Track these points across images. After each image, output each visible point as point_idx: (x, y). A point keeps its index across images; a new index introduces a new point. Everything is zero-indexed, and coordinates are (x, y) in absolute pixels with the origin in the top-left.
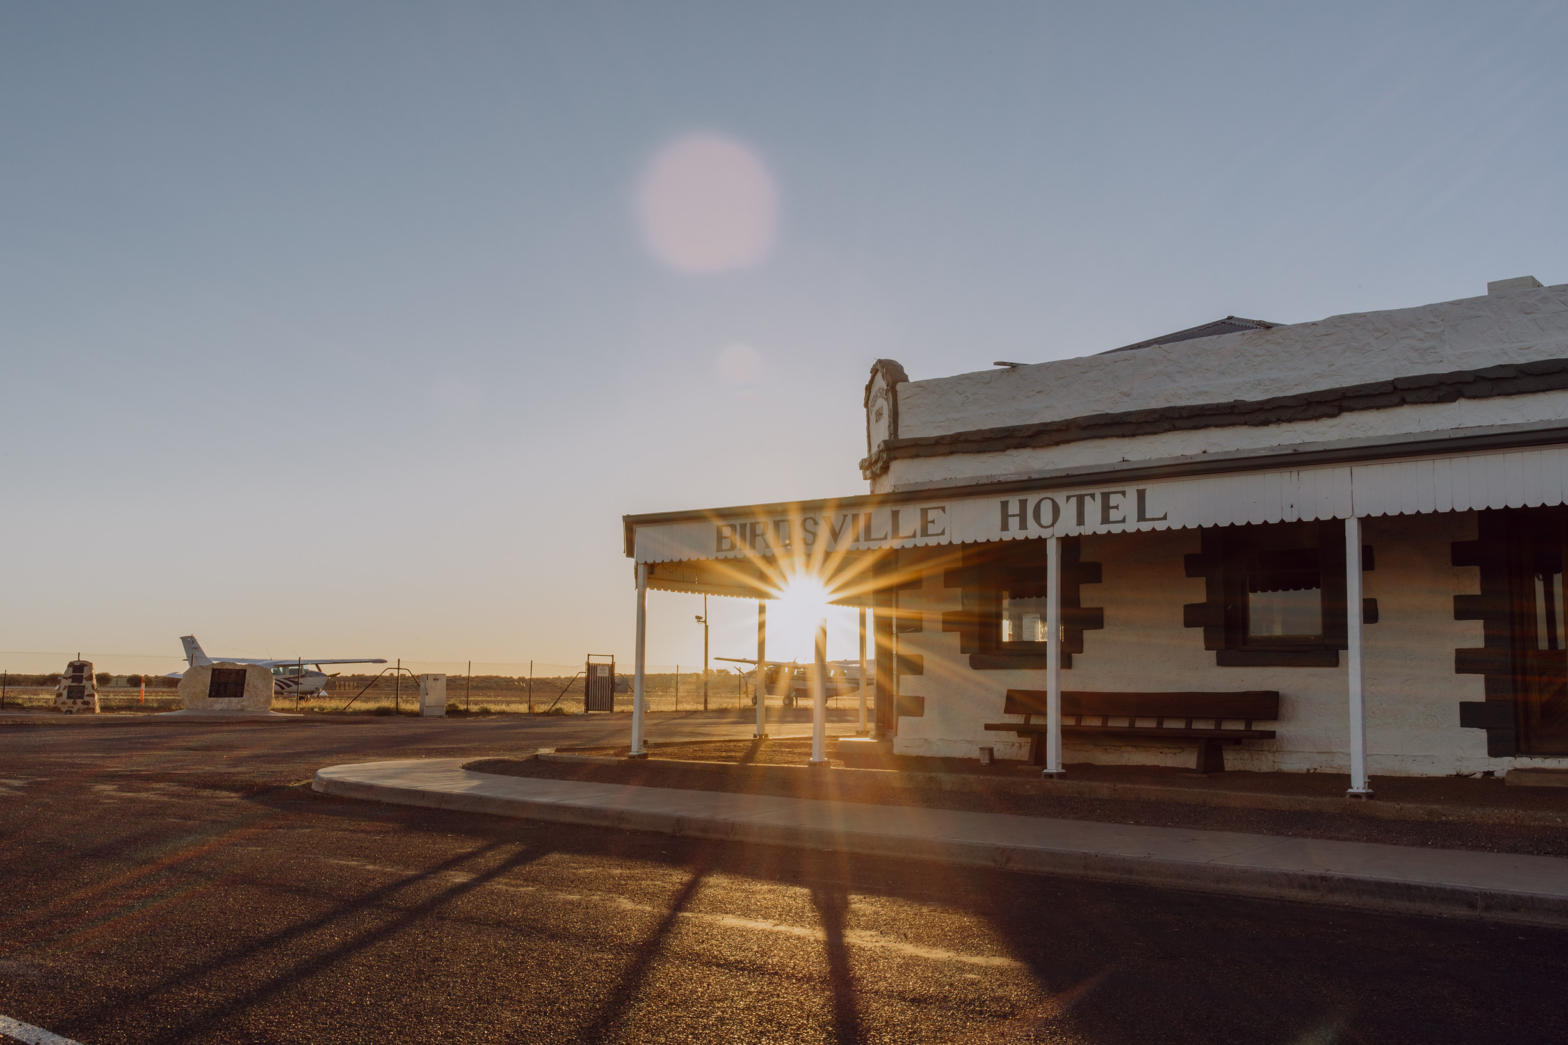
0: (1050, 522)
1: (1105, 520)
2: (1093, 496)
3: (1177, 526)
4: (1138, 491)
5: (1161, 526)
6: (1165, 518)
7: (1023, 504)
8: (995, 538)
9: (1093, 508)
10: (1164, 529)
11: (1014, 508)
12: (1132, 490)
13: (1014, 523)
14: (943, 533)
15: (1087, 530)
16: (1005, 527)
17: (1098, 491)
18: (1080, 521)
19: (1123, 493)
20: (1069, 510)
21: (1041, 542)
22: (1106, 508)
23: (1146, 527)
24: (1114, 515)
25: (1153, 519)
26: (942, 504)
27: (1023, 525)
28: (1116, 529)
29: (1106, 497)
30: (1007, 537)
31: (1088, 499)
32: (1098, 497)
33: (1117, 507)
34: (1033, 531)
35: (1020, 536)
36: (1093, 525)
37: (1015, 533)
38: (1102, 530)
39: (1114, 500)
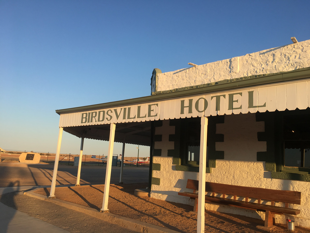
0: (203, 109)
1: (231, 107)
2: (224, 96)
3: (272, 110)
4: (249, 92)
5: (262, 110)
6: (265, 105)
7: (191, 101)
8: (178, 118)
9: (224, 102)
10: (265, 111)
11: (187, 103)
12: (245, 92)
13: (186, 110)
14: (156, 115)
15: (221, 113)
16: (182, 112)
17: (227, 94)
18: (218, 108)
19: (241, 94)
20: (212, 103)
21: (198, 119)
22: (231, 101)
23: (253, 111)
24: (235, 105)
25: (258, 107)
26: (156, 103)
27: (190, 111)
28: (236, 112)
29: (231, 97)
30: (183, 116)
31: (222, 98)
32: (227, 97)
33: (237, 101)
34: (195, 114)
35: (189, 116)
36: (224, 110)
37: (187, 115)
38: (229, 113)
39: (235, 98)
